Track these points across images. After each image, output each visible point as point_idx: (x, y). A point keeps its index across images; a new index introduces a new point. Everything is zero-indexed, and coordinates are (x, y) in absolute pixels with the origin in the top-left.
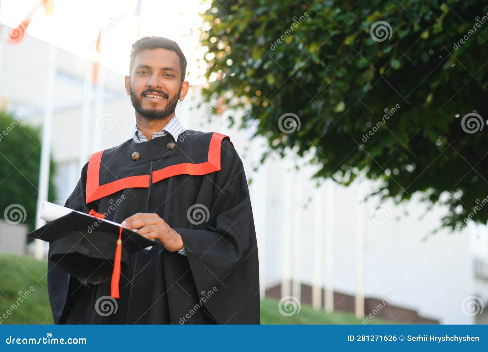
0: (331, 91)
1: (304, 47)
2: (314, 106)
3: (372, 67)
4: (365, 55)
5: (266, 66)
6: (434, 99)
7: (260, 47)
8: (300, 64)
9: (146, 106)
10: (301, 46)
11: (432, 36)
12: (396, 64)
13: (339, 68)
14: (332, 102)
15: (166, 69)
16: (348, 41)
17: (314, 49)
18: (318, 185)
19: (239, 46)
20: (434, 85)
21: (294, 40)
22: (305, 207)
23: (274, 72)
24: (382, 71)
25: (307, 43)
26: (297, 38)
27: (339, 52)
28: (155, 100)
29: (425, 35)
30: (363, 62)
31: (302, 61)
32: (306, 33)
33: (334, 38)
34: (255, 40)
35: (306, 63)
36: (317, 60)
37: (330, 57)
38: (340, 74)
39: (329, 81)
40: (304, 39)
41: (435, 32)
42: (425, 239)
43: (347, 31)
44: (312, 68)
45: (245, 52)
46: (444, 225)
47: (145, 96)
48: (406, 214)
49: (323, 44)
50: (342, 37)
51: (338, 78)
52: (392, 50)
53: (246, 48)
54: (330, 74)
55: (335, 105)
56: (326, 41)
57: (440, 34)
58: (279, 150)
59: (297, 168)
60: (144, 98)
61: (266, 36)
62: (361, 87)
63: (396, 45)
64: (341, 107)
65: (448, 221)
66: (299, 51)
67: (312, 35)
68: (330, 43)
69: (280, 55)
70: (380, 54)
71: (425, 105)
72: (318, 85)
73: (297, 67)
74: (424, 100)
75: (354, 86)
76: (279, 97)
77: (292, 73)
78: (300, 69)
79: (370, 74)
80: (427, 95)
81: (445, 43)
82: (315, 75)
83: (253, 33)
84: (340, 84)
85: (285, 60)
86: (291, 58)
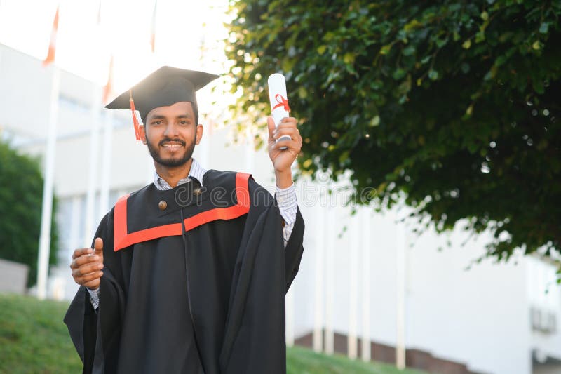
0: (365, 104)
1: (337, 57)
2: (347, 121)
3: (409, 77)
4: (402, 66)
5: (297, 79)
6: (474, 111)
7: (291, 59)
8: (333, 76)
9: (165, 156)
10: (334, 57)
11: (474, 45)
12: (433, 75)
13: (374, 80)
14: (367, 116)
15: (181, 117)
16: (384, 51)
17: (348, 59)
18: (354, 212)
19: (269, 58)
20: (474, 97)
21: (327, 50)
22: (340, 236)
23: (306, 85)
24: (419, 83)
25: (341, 54)
26: (331, 48)
27: (375, 64)
28: (172, 150)
29: (467, 45)
30: (399, 73)
31: (336, 72)
32: (340, 43)
33: (369, 48)
34: (285, 51)
35: (341, 74)
36: (352, 72)
37: (365, 68)
38: (376, 87)
39: (363, 94)
40: (338, 49)
41: (477, 41)
42: (468, 268)
43: (383, 40)
44: (346, 80)
45: (275, 64)
46: (488, 254)
47: (162, 146)
48: (449, 244)
49: (357, 54)
50: (378, 47)
51: (373, 91)
52: (430, 60)
53: (275, 60)
54: (366, 86)
55: (370, 119)
56: (361, 51)
57: (482, 43)
58: (311, 171)
59: (330, 192)
60: (161, 148)
61: (297, 47)
62: (397, 100)
63: (434, 55)
64: (376, 121)
65: (493, 250)
66: (333, 63)
67: (346, 45)
68: (365, 54)
69: (313, 67)
70: (418, 65)
71: (464, 118)
72: (352, 98)
73: (330, 79)
74: (464, 112)
75: (390, 98)
76: (310, 111)
77: (325, 85)
78: (333, 81)
79: (406, 86)
80: (467, 107)
81: (486, 53)
82: (349, 88)
83: (283, 44)
84: (376, 97)
85: (318, 72)
86: (323, 70)
